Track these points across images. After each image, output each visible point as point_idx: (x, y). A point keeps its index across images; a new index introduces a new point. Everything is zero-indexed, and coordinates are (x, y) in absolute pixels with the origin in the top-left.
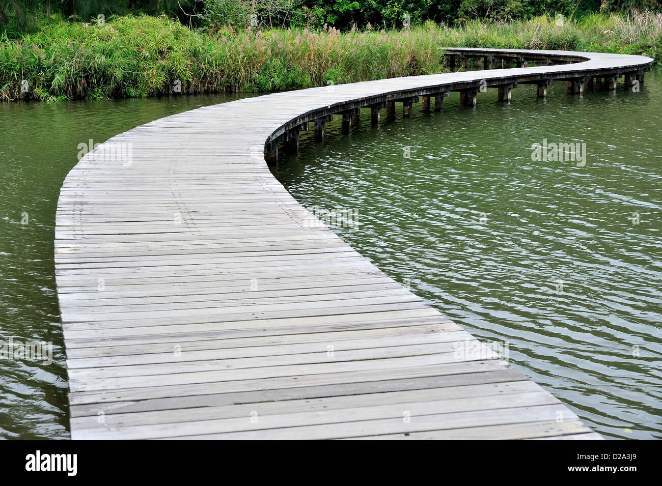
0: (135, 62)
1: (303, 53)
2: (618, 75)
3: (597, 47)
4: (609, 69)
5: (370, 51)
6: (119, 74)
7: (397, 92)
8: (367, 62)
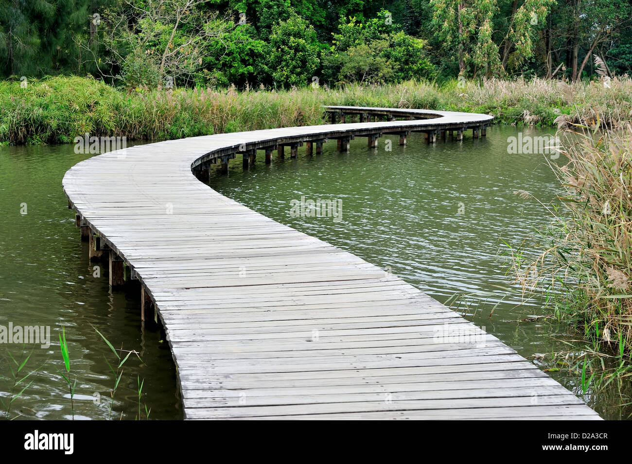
0: (67, 114)
1: (207, 109)
2: (463, 129)
3: (454, 107)
4: (456, 124)
5: (263, 107)
6: (54, 124)
7: (286, 138)
8: (261, 116)
